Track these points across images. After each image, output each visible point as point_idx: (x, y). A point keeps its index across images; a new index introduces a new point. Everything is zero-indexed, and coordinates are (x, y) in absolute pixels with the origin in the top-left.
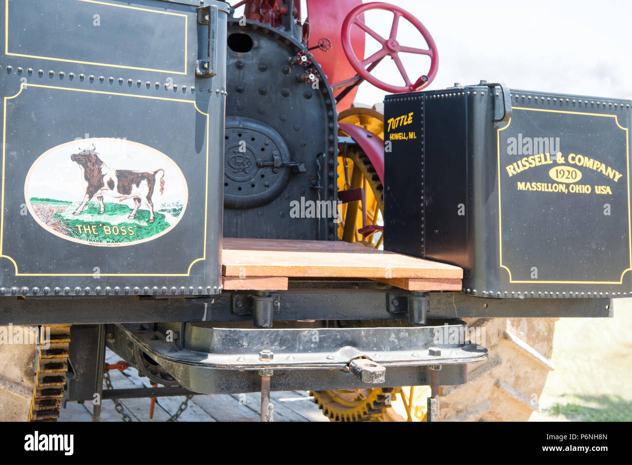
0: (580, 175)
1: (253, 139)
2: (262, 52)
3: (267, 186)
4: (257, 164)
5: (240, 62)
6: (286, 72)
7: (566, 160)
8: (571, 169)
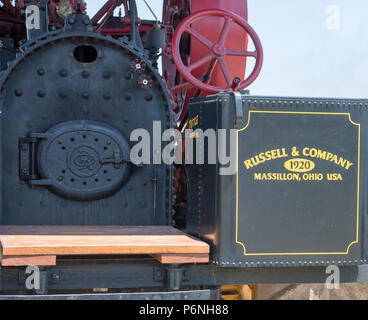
0: (313, 166)
1: (97, 140)
2: (105, 61)
3: (110, 180)
4: (100, 162)
5: (85, 72)
6: (128, 78)
7: (301, 153)
8: (305, 161)
